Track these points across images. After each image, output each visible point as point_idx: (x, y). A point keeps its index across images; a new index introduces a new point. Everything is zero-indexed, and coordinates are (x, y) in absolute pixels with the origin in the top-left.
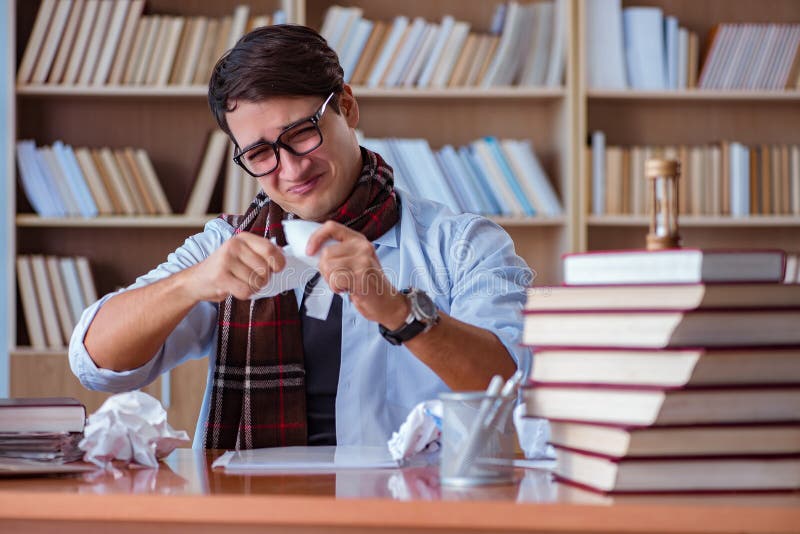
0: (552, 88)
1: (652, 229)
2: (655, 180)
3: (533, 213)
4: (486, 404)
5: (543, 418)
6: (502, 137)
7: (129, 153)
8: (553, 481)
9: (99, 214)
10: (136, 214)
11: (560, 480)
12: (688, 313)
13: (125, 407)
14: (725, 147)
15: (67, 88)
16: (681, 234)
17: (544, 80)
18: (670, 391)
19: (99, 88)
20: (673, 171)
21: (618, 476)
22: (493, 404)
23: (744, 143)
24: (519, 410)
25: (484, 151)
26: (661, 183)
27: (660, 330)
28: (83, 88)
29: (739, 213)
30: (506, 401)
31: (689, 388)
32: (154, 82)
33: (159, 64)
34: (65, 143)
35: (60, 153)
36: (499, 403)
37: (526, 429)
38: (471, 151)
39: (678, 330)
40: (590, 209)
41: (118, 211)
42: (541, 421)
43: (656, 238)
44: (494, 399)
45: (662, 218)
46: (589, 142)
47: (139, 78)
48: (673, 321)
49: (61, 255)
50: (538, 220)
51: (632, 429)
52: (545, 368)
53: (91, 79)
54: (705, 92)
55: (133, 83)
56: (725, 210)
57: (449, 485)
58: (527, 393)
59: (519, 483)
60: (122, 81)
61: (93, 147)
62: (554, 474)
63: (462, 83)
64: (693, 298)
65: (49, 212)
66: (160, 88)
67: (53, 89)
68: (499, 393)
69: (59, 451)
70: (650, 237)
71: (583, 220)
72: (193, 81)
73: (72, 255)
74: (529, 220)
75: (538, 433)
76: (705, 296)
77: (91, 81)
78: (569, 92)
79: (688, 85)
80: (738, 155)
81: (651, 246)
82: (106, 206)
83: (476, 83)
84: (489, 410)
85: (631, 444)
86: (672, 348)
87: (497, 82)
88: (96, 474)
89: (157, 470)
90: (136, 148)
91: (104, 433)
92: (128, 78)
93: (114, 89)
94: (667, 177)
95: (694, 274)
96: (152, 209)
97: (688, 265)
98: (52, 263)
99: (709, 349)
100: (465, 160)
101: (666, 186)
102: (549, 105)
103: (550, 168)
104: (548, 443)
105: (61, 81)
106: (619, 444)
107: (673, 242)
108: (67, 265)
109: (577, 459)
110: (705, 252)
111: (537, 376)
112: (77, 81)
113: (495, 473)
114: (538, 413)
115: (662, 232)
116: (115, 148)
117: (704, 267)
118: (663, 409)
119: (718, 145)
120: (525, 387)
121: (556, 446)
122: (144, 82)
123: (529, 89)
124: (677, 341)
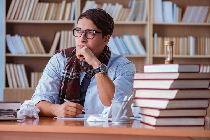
0: (144, 22)
1: (166, 59)
2: (167, 46)
3: (139, 54)
4: (123, 103)
5: (138, 107)
6: (131, 34)
7: (35, 38)
8: (141, 123)
9: (27, 53)
10: (36, 53)
11: (142, 123)
12: (175, 80)
13: (30, 103)
14: (188, 38)
15: (19, 21)
16: (174, 60)
17: (142, 20)
18: (170, 100)
19: (27, 21)
20: (172, 44)
21: (157, 122)
22: (125, 103)
23: (193, 36)
24: (132, 105)
25: (126, 38)
26: (168, 47)
27: (168, 84)
28: (23, 21)
29: (192, 54)
30: (129, 102)
31: (175, 99)
32: (41, 19)
33: (43, 15)
34: (18, 35)
35: (17, 37)
36: (127, 103)
37: (134, 109)
38: (123, 38)
39: (172, 84)
40: (153, 53)
41: (32, 52)
42: (138, 108)
43: (167, 61)
44: (125, 102)
45: (169, 56)
46: (153, 36)
47: (37, 18)
48: (171, 82)
49: (17, 64)
50: (140, 56)
51: (160, 110)
52: (139, 94)
53: (25, 18)
54: (183, 23)
55: (36, 19)
56: (188, 54)
57: (114, 124)
58: (134, 100)
59: (132, 123)
60: (33, 19)
61: (26, 36)
62: (141, 121)
63: (121, 20)
64: (176, 76)
65: (14, 53)
66: (43, 21)
67: (15, 21)
68: (127, 100)
69: (14, 114)
70: (166, 61)
71: (152, 56)
72: (51, 19)
73: (20, 64)
74: (138, 56)
75: (137, 111)
76: (179, 76)
77: (25, 19)
78: (148, 23)
79: (179, 21)
80: (192, 39)
81: (166, 63)
82: (29, 51)
83: (125, 20)
84: (124, 105)
85: (160, 114)
86: (171, 89)
87: (130, 20)
88: (23, 120)
89: (39, 119)
90: (37, 36)
91: (25, 110)
92: (35, 18)
93: (31, 21)
94: (170, 45)
95: (177, 70)
96: (41, 52)
97: (175, 68)
98: (15, 66)
99: (180, 89)
100: (121, 40)
101: (170, 48)
102: (143, 26)
103: (143, 42)
104: (139, 113)
105: (17, 19)
106: (157, 113)
107: (172, 62)
108: (19, 66)
109: (147, 117)
110: (179, 65)
111: (136, 96)
112: (21, 19)
113: (126, 121)
114: (137, 106)
115: (169, 59)
116: (31, 36)
117: (179, 68)
118: (168, 104)
119: (186, 37)
120: (133, 99)
121: (141, 114)
122: (39, 19)
123: (138, 22)
124: (172, 87)
